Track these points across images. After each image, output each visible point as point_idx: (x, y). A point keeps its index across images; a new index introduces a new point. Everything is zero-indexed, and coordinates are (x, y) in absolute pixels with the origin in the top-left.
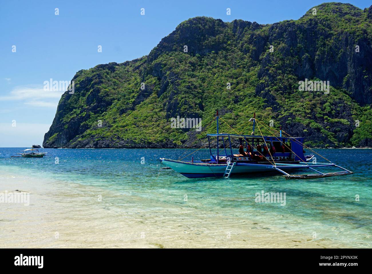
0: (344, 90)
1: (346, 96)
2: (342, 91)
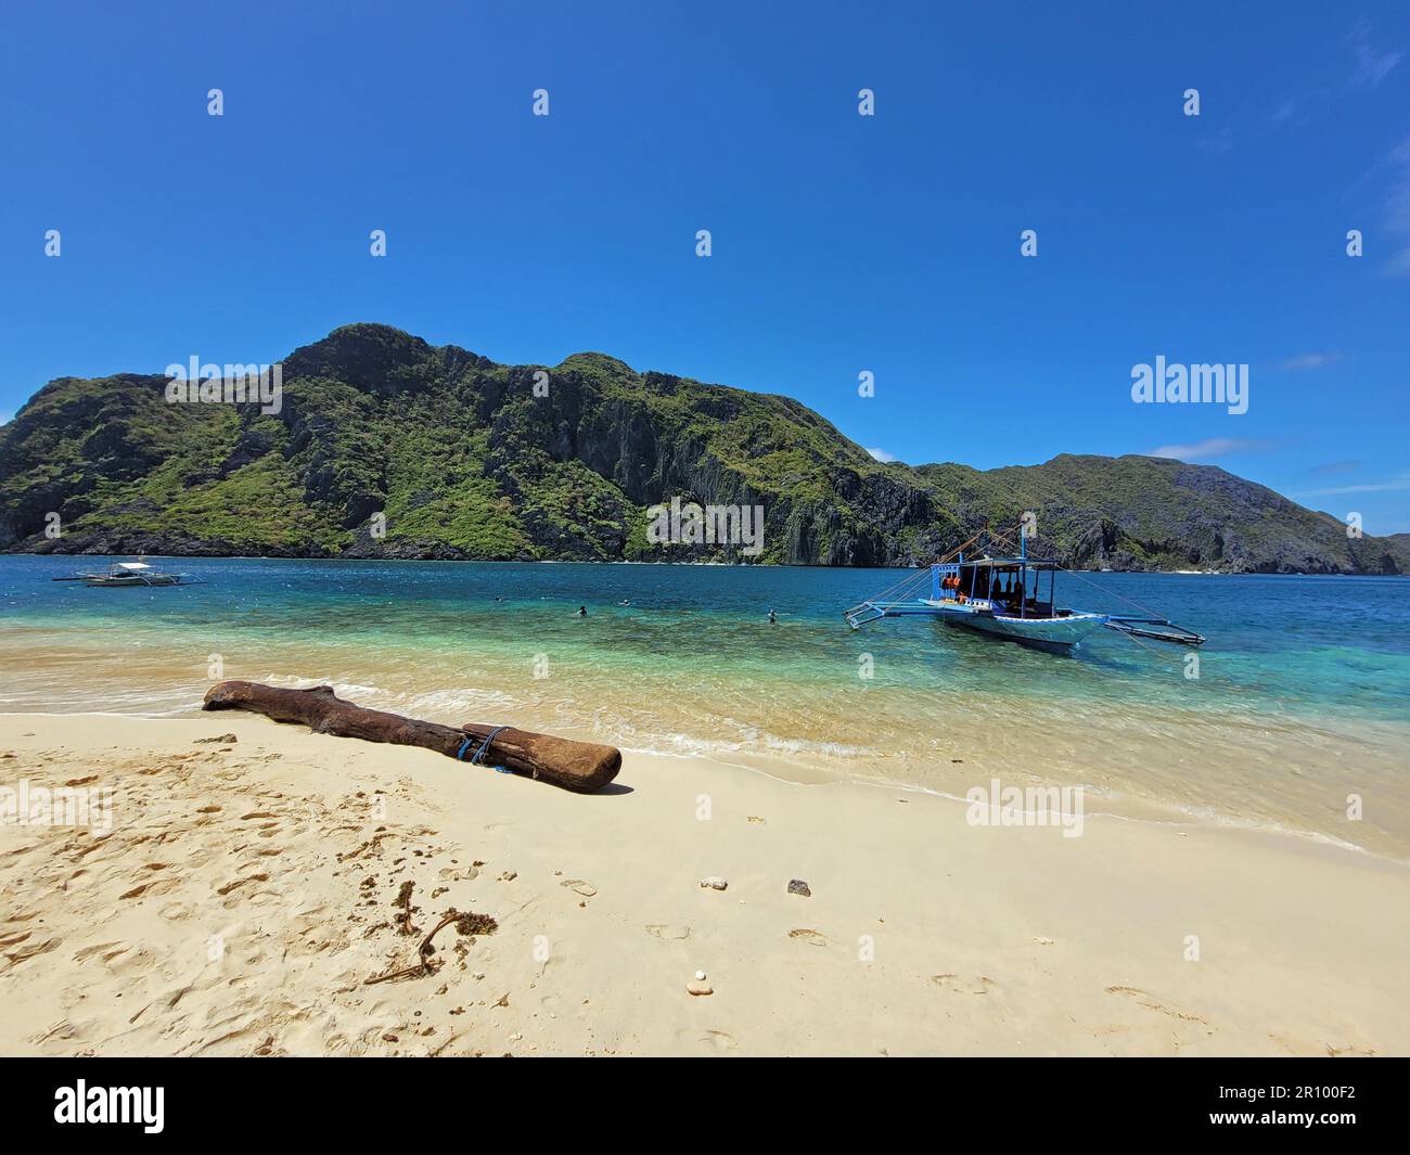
0: (614, 481)
1: (617, 490)
2: (612, 482)
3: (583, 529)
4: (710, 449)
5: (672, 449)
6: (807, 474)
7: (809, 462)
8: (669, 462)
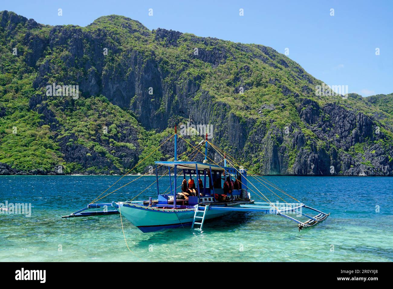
0: (131, 111)
1: (133, 119)
2: (129, 112)
3: (105, 149)
4: (204, 87)
5: (175, 87)
6: (278, 104)
7: (280, 95)
8: (172, 97)
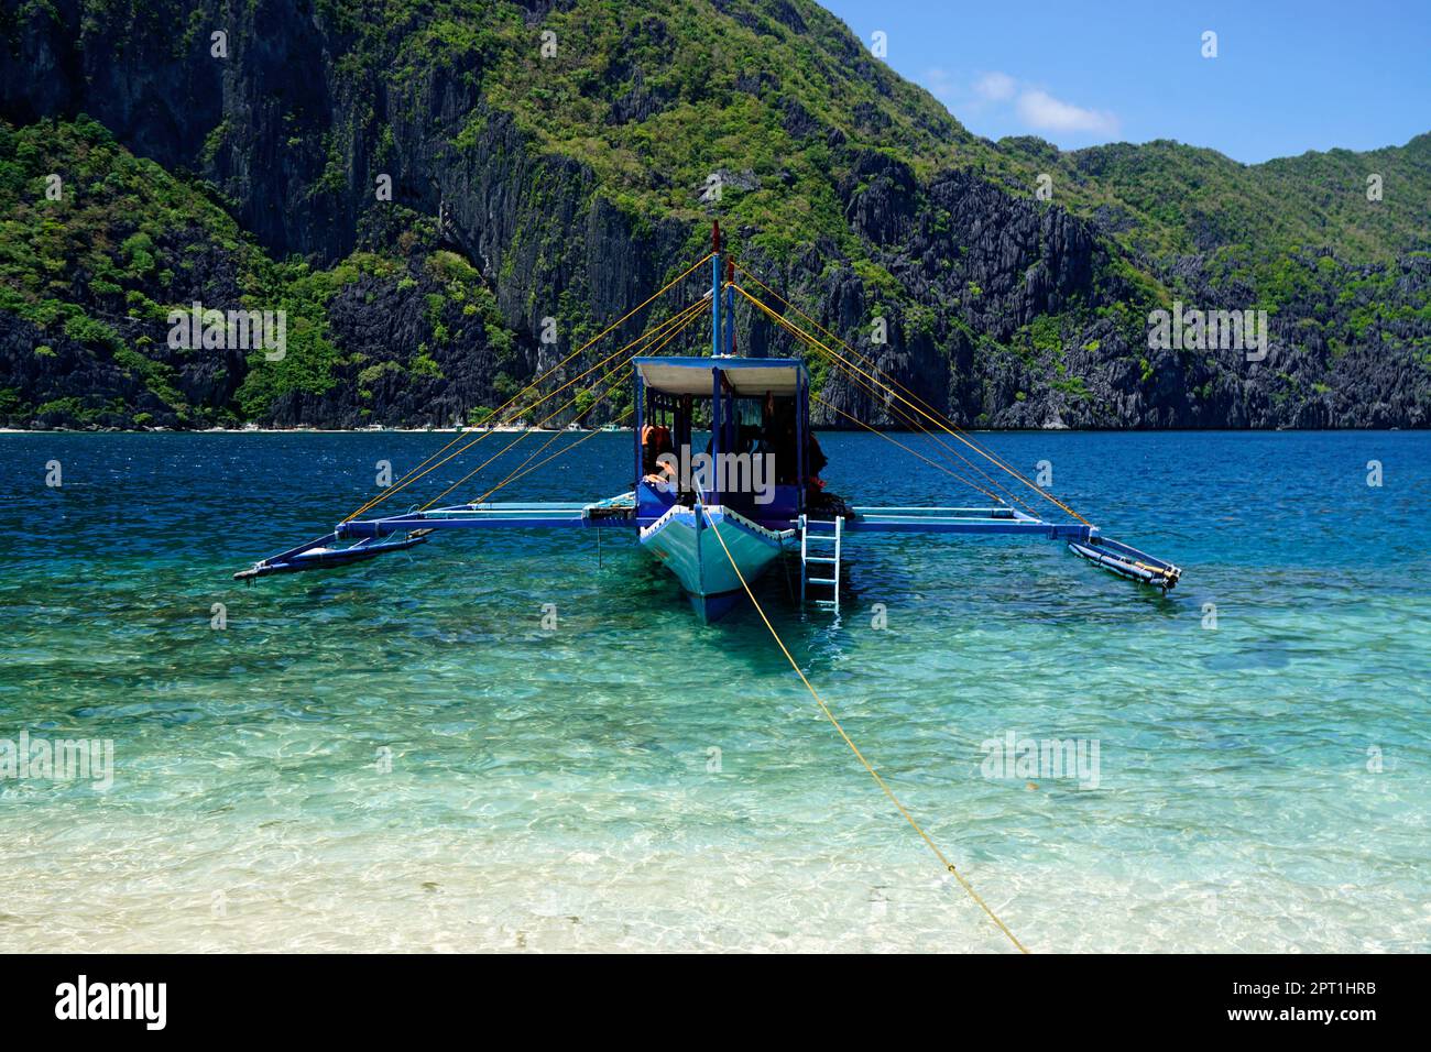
0: (208, 184)
1: (216, 214)
2: (200, 188)
3: (109, 331)
4: (493, 95)
5: (381, 92)
6: (770, 170)
7: (778, 135)
8: (373, 132)
